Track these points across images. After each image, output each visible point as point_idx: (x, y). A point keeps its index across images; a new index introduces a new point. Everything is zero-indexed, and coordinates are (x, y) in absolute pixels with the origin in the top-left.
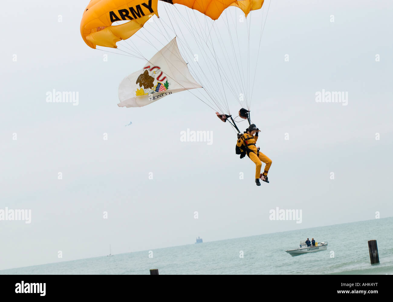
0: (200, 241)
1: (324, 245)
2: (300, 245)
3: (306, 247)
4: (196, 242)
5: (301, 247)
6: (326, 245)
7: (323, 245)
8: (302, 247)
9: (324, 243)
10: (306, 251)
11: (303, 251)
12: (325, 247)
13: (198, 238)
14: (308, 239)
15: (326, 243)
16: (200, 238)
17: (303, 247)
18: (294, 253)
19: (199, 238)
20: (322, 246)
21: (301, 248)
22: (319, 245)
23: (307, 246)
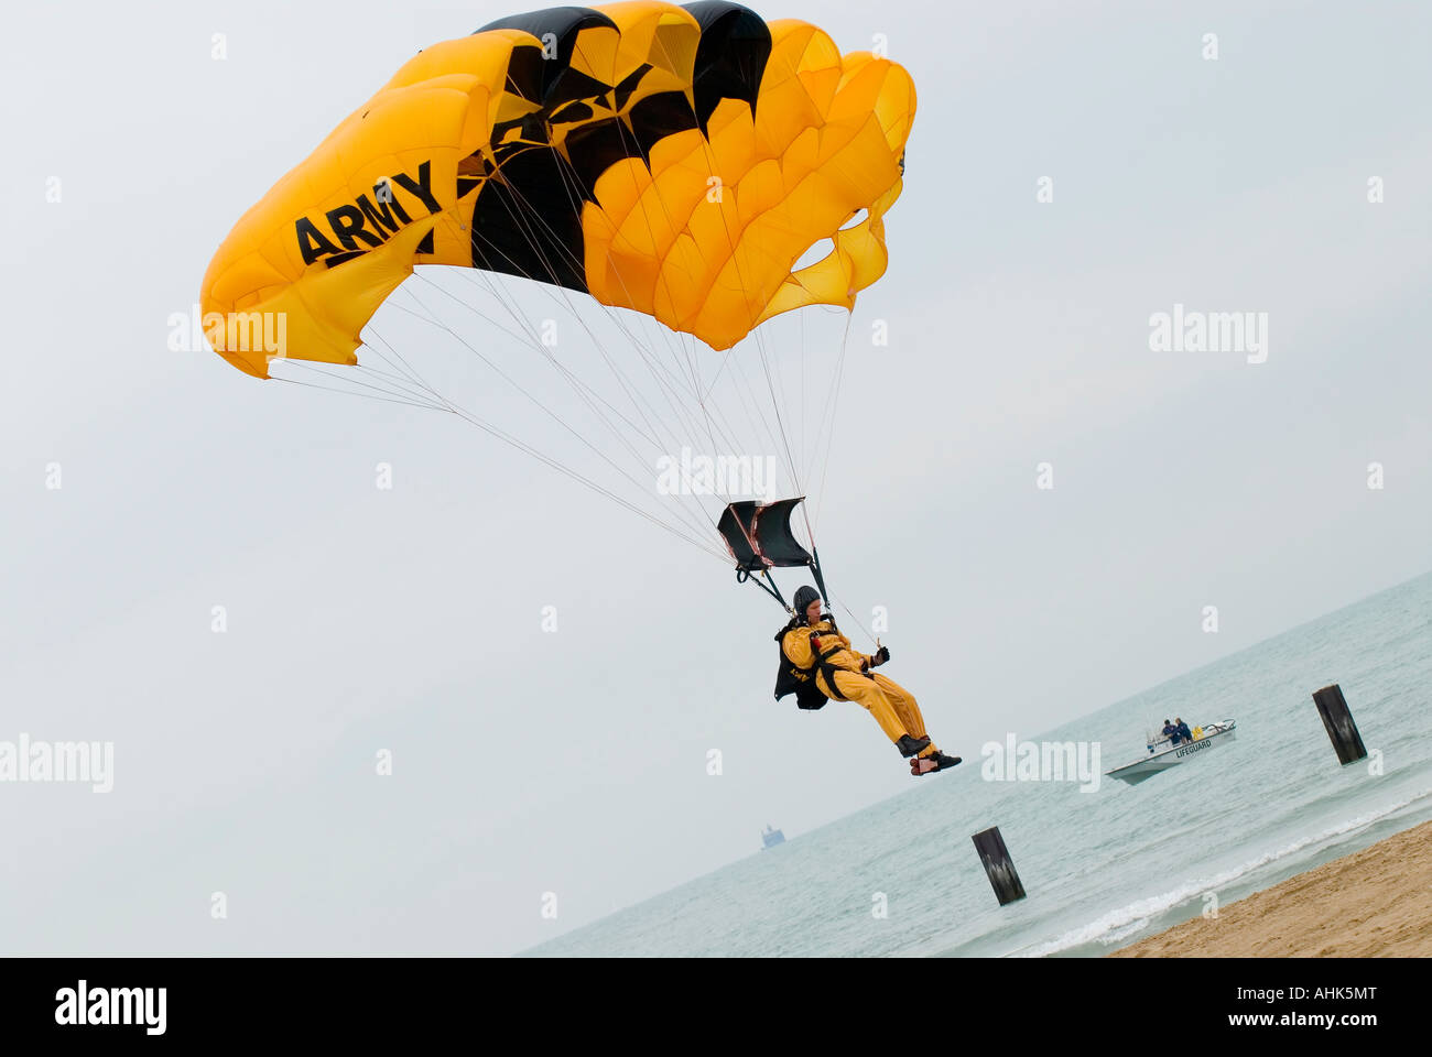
0: (774, 838)
1: (1225, 731)
2: (1149, 747)
3: (1170, 746)
4: (763, 846)
5: (1152, 751)
6: (1230, 729)
7: (1221, 731)
8: (1156, 749)
9: (1222, 724)
10: (1172, 758)
11: (1164, 760)
12: (1230, 735)
13: (766, 832)
14: (1167, 722)
15: (1228, 724)
16: (775, 828)
17: (1159, 750)
18: (1135, 774)
19: (770, 829)
20: (1219, 733)
21: (1154, 755)
22: (1206, 734)
23: (1170, 743)
